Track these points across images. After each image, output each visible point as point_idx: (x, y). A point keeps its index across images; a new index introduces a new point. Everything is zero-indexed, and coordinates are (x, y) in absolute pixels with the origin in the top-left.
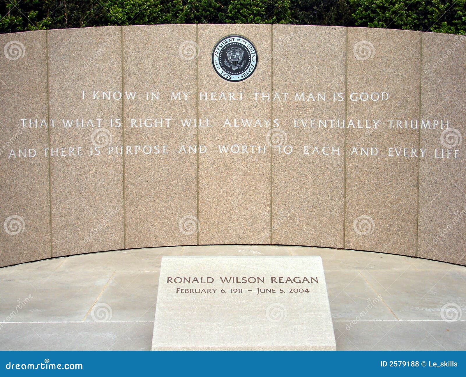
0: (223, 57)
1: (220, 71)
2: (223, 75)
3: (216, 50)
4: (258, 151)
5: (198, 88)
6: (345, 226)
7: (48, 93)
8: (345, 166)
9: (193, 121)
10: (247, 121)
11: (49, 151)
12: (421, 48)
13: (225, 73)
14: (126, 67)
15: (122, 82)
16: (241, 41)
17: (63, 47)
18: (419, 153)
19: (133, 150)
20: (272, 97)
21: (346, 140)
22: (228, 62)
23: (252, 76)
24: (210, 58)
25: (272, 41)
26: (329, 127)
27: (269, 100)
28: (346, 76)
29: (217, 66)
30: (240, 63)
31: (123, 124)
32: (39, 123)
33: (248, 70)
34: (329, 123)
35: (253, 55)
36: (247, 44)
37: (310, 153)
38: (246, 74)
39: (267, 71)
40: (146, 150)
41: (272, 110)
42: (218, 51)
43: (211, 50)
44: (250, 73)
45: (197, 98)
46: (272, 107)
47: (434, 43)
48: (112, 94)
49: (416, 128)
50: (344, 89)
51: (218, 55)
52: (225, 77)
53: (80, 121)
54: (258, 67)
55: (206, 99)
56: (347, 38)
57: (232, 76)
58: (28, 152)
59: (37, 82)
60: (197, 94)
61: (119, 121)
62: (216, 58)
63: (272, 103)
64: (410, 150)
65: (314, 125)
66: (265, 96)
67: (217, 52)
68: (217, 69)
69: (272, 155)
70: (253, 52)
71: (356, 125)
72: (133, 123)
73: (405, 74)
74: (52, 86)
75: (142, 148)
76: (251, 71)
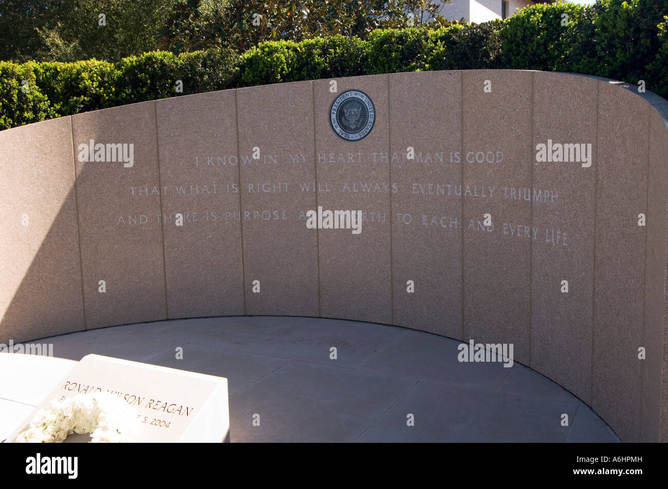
0: (341, 114)
1: (338, 129)
2: (341, 134)
3: (334, 107)
4: (377, 220)
5: (315, 150)
6: (463, 314)
7: (158, 161)
8: (463, 242)
9: (311, 185)
10: (366, 185)
11: (162, 218)
12: (533, 93)
13: (344, 132)
14: (241, 131)
15: (238, 146)
16: (359, 96)
17: (173, 116)
18: (531, 233)
19: (251, 215)
20: (390, 159)
21: (463, 210)
22: (346, 119)
23: (370, 134)
24: (327, 116)
25: (389, 93)
26: (446, 194)
27: (387, 162)
28: (462, 131)
29: (335, 124)
30: (358, 121)
31: (240, 190)
32: (150, 191)
33: (366, 127)
34: (446, 189)
35: (371, 110)
36: (364, 99)
37: (429, 224)
38: (364, 132)
39: (385, 128)
40: (264, 215)
41: (390, 173)
42: (335, 108)
43: (327, 108)
44: (368, 131)
45: (315, 160)
46: (390, 169)
47: (544, 86)
48: (227, 159)
49: (529, 199)
50: (460, 148)
51: (335, 112)
52: (343, 136)
53: (194, 187)
54: (376, 123)
55: (325, 161)
56: (462, 84)
57: (351, 135)
58: (138, 218)
59: (146, 152)
60: (315, 156)
61: (235, 186)
62: (334, 116)
63: (390, 165)
64: (524, 229)
65: (432, 191)
66: (384, 156)
67: (334, 110)
68: (334, 127)
69: (391, 224)
70: (370, 107)
71: (473, 191)
72: (250, 187)
73: (518, 128)
74: (163, 154)
75: (260, 214)
76: (370, 128)
